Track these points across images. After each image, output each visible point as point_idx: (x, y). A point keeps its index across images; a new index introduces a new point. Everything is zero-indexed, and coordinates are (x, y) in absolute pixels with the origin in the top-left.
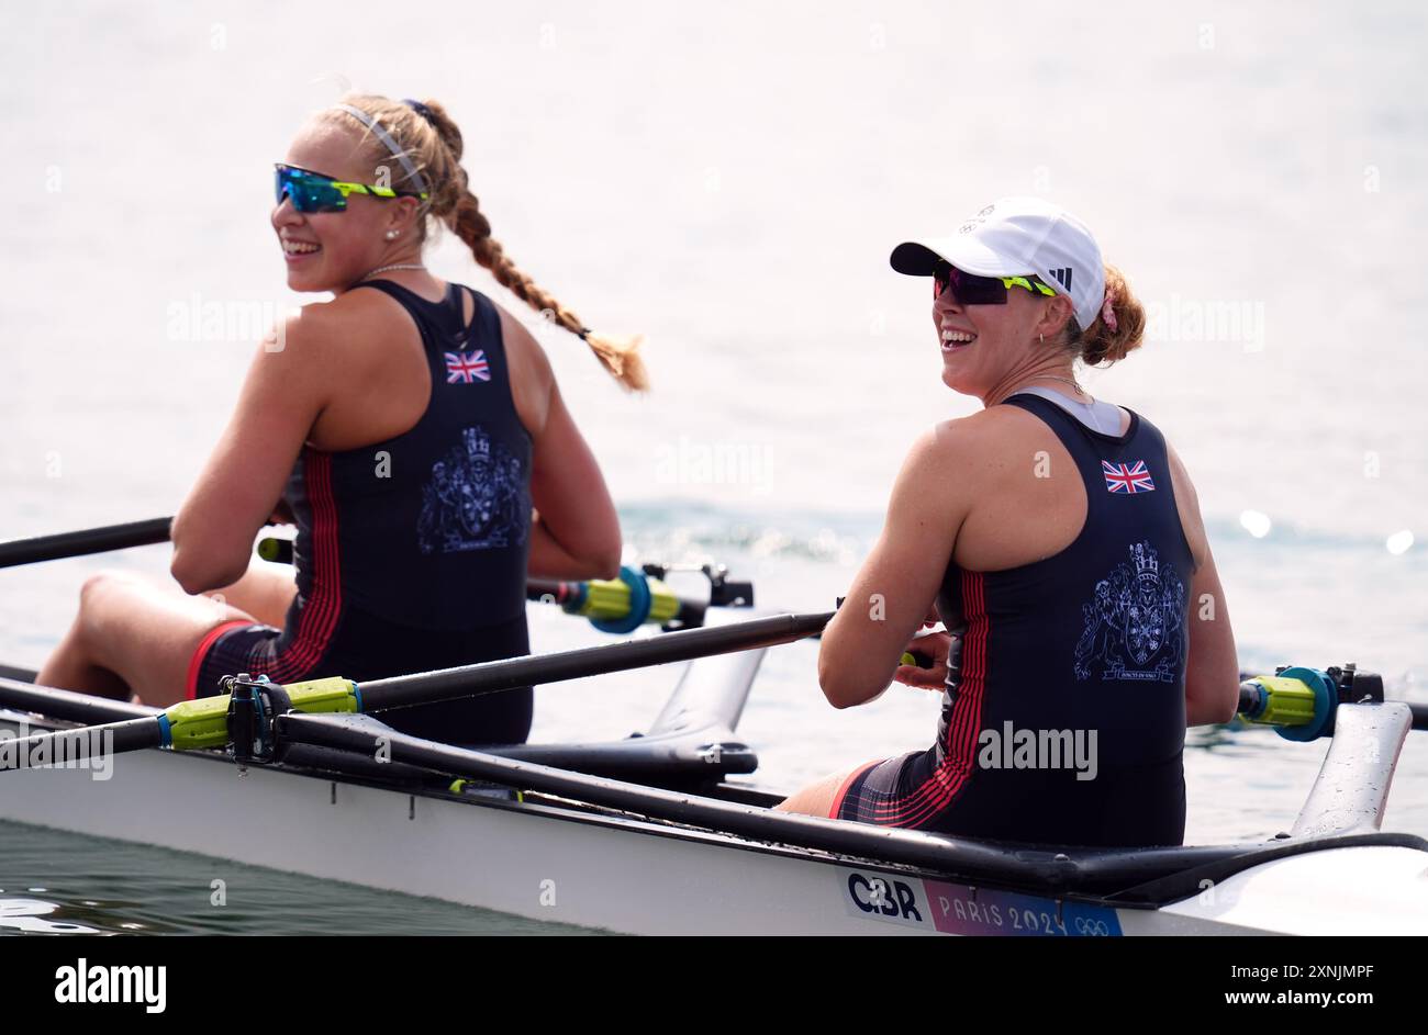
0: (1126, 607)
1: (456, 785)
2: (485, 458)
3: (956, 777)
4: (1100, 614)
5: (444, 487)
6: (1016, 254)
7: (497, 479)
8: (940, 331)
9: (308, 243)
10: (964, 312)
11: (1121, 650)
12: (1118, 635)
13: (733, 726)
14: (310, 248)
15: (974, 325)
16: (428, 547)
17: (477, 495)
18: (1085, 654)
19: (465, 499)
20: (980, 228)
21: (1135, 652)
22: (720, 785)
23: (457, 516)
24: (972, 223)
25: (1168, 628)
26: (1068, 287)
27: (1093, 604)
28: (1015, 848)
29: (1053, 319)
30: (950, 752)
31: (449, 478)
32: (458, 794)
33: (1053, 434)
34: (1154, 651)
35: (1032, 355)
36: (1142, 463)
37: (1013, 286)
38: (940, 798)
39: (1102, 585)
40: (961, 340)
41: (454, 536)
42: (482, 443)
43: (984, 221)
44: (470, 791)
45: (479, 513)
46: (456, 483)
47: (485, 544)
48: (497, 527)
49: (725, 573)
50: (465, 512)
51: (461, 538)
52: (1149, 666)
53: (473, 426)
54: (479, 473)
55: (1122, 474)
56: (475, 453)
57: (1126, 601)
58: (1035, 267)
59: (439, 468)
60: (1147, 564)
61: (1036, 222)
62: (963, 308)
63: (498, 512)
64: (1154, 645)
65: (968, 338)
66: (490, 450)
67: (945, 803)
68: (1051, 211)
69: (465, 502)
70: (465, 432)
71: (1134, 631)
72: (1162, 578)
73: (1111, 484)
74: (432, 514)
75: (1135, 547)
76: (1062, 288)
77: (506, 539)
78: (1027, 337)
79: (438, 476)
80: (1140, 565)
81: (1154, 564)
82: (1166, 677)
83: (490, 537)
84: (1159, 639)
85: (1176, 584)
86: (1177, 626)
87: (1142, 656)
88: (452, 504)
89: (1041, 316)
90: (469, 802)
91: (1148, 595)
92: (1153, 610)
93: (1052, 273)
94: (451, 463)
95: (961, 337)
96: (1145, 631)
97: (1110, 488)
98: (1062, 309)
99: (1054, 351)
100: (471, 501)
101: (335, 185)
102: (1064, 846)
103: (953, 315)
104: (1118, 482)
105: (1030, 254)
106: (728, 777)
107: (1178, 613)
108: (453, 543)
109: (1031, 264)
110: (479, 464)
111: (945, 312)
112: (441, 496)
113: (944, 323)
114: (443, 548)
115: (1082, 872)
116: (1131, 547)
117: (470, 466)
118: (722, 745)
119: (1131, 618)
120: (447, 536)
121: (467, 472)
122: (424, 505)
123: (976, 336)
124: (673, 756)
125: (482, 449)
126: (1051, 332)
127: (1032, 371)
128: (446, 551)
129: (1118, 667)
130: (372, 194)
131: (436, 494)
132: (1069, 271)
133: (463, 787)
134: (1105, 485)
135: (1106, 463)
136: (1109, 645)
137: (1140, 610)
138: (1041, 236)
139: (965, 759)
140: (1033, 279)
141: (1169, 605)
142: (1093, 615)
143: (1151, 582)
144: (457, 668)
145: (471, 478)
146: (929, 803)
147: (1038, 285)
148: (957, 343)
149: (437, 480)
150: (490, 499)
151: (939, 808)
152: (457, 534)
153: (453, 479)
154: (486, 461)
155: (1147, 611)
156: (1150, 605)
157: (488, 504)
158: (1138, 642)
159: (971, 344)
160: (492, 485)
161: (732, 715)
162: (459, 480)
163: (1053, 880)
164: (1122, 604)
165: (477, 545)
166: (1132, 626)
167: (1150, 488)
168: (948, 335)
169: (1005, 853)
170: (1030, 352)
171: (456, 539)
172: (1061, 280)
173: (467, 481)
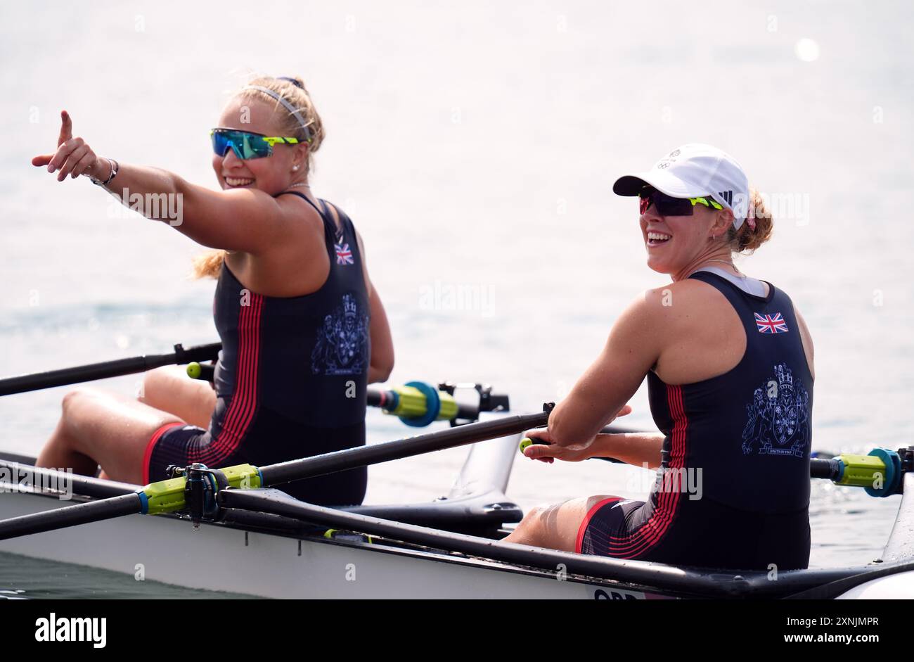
0: (773, 406)
1: (329, 533)
2: (354, 315)
3: (663, 524)
4: (757, 410)
5: (330, 332)
6: (697, 182)
7: (359, 329)
8: (646, 233)
9: (245, 178)
10: (664, 220)
11: (770, 434)
12: (768, 424)
13: (504, 491)
14: (247, 182)
15: (670, 229)
16: (316, 370)
17: (348, 339)
18: (748, 437)
19: (341, 341)
20: (673, 165)
21: (779, 436)
22: (499, 530)
23: (335, 352)
24: (667, 162)
25: (800, 421)
26: (730, 203)
27: (753, 404)
28: (709, 572)
29: (721, 225)
30: (659, 505)
31: (333, 326)
32: (330, 539)
33: (723, 296)
34: (791, 435)
35: (707, 248)
36: (780, 314)
37: (698, 203)
38: (652, 538)
39: (758, 392)
40: (662, 239)
41: (332, 365)
42: (352, 305)
43: (675, 161)
44: (337, 537)
45: (348, 351)
46: (337, 330)
47: (349, 371)
48: (357, 360)
49: (490, 389)
50: (340, 349)
51: (336, 366)
52: (787, 446)
53: (349, 294)
54: (350, 324)
55: (767, 321)
56: (349, 311)
57: (773, 402)
58: (710, 191)
59: (329, 318)
60: (786, 378)
61: (709, 161)
62: (663, 218)
63: (358, 351)
64: (790, 432)
65: (666, 238)
66: (357, 310)
67: (655, 541)
68: (718, 153)
69: (341, 343)
70: (344, 297)
71: (778, 422)
72: (795, 387)
73: (761, 327)
74: (321, 348)
75: (777, 367)
76: (727, 204)
77: (361, 369)
78: (706, 235)
79: (328, 324)
80: (781, 379)
81: (790, 378)
82: (799, 454)
83: (353, 367)
84: (794, 427)
85: (804, 392)
86: (805, 420)
87: (783, 439)
88: (333, 344)
89: (714, 223)
90: (338, 544)
91: (787, 398)
92: (790, 408)
93: (721, 194)
94: (335, 317)
95: (662, 237)
96: (785, 422)
97: (760, 330)
98: (727, 218)
99: (722, 245)
100: (344, 343)
101: (265, 139)
102: (739, 570)
103: (656, 223)
104: (765, 326)
105: (706, 182)
106: (504, 525)
107: (806, 411)
108: (331, 369)
109: (707, 189)
110: (350, 319)
111: (651, 221)
112: (327, 337)
113: (649, 228)
114: (325, 372)
115: (752, 587)
116: (775, 367)
117: (345, 319)
118: (500, 504)
119: (776, 414)
120: (328, 364)
121: (343, 324)
122: (317, 341)
123: (671, 236)
124: (468, 512)
125: (352, 309)
126: (720, 232)
127: (707, 257)
128: (326, 374)
129: (768, 446)
130: (287, 143)
131: (325, 335)
132: (731, 192)
133: (333, 534)
134: (757, 328)
135: (756, 314)
136: (763, 431)
137: (782, 408)
138: (713, 170)
139: (669, 509)
140: (709, 198)
141: (800, 405)
142: (753, 411)
143: (789, 390)
144: (318, 456)
145: (345, 328)
146: (645, 540)
147: (712, 202)
148: (658, 241)
149: (327, 326)
150: (355, 342)
151: (652, 544)
152: (334, 364)
153: (335, 327)
154: (354, 317)
155: (786, 409)
156: (788, 405)
157: (353, 345)
158: (781, 429)
159: (668, 242)
160: (356, 333)
161: (502, 484)
162: (338, 328)
163: (734, 593)
164: (770, 404)
165: (345, 372)
166: (777, 419)
167: (786, 330)
168: (651, 236)
169: (702, 575)
170: (706, 246)
171: (333, 367)
172: (726, 199)
173: (343, 329)
